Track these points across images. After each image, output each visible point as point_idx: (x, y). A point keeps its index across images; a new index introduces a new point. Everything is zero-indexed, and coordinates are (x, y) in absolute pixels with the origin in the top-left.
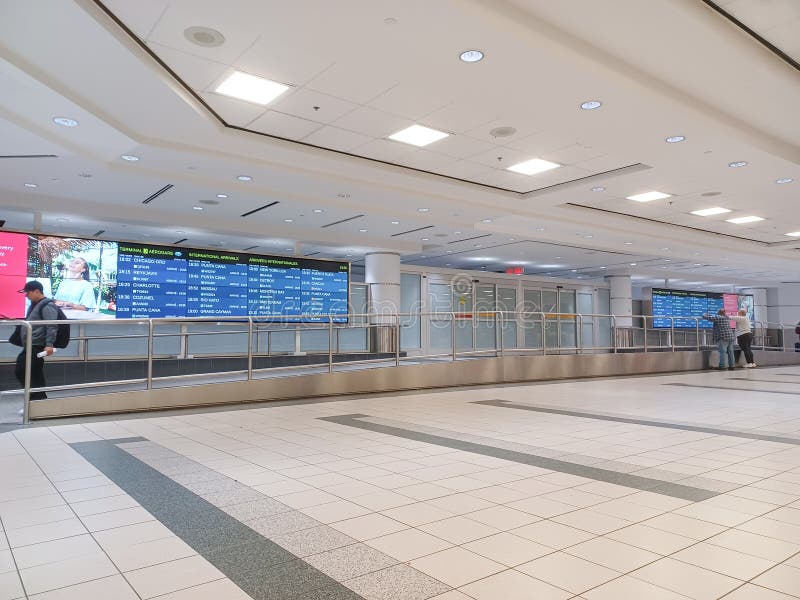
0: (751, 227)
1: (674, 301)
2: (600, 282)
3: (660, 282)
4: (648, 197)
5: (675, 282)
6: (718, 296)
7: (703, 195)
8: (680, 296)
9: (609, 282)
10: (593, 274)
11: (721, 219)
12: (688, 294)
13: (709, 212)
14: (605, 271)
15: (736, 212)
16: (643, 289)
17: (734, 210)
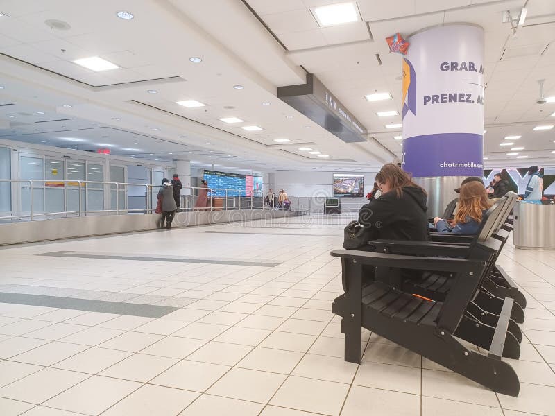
0: (256, 134)
1: (217, 179)
2: (170, 164)
3: (209, 166)
4: (190, 104)
5: (218, 167)
6: (243, 177)
7: (225, 107)
8: (221, 176)
9: (176, 164)
10: (165, 158)
11: (239, 126)
12: (226, 174)
13: (230, 120)
14: (172, 156)
15: (246, 122)
16: (199, 170)
17: (245, 121)
